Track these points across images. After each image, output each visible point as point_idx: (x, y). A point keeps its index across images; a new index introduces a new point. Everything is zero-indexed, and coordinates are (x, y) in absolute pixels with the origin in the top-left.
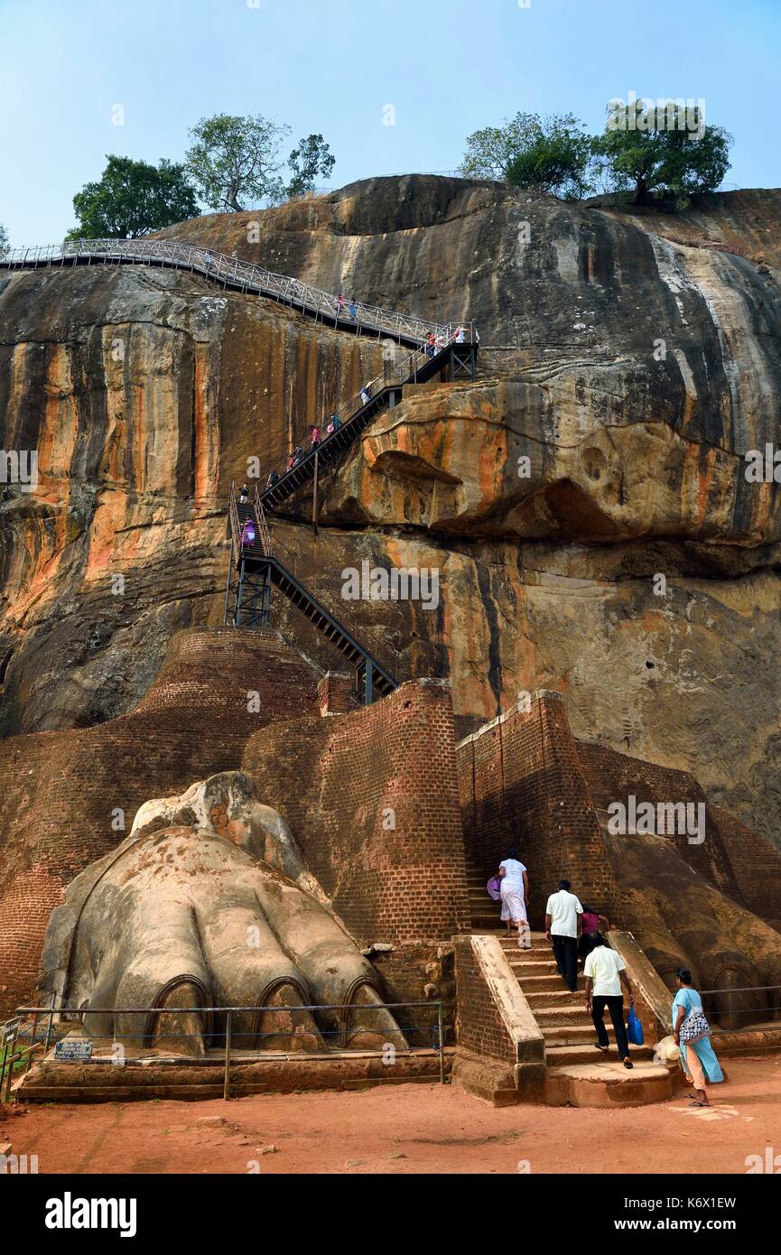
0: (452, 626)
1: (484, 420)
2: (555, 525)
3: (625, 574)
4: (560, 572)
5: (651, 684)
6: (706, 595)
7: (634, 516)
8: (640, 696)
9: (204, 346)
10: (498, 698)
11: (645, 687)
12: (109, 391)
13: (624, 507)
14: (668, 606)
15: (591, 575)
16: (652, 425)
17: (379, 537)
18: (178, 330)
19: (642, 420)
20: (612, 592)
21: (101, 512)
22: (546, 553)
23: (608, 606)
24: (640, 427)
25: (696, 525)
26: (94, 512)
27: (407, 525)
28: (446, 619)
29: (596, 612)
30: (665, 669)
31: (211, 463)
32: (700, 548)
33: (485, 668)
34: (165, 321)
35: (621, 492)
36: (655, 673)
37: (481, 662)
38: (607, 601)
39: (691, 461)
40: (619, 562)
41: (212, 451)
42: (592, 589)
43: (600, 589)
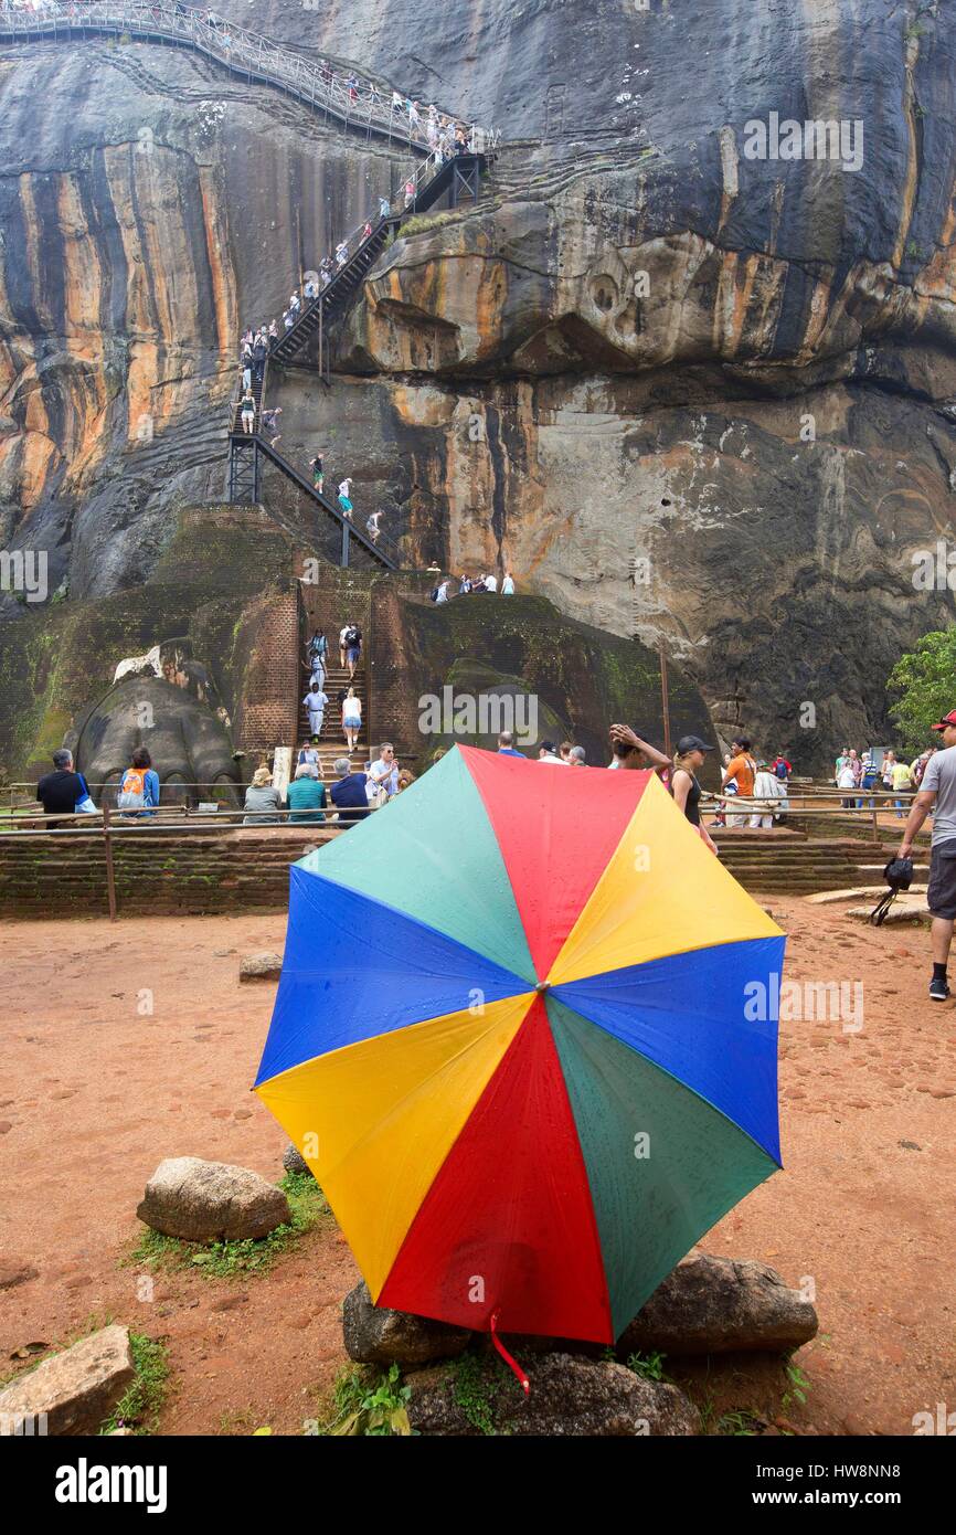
0: (455, 476)
1: (480, 256)
2: (577, 357)
3: (653, 404)
4: (577, 408)
5: (665, 522)
6: (747, 422)
7: (653, 346)
8: (650, 534)
9: (207, 170)
10: (500, 543)
11: (657, 525)
12: (122, 229)
13: (642, 336)
14: (700, 437)
15: (613, 409)
16: (676, 237)
17: (390, 384)
18: (179, 151)
19: (660, 234)
20: (636, 425)
21: (134, 366)
22: (565, 389)
23: (629, 442)
24: (659, 243)
25: (731, 347)
26: (128, 366)
27: (416, 372)
28: (449, 469)
29: (613, 449)
30: (682, 505)
31: (230, 309)
32: (738, 370)
33: (489, 515)
34: (164, 139)
35: (637, 320)
36: (671, 511)
37: (485, 509)
38: (627, 437)
39: (726, 273)
40: (646, 392)
41: (230, 295)
42: (612, 425)
43: (622, 424)
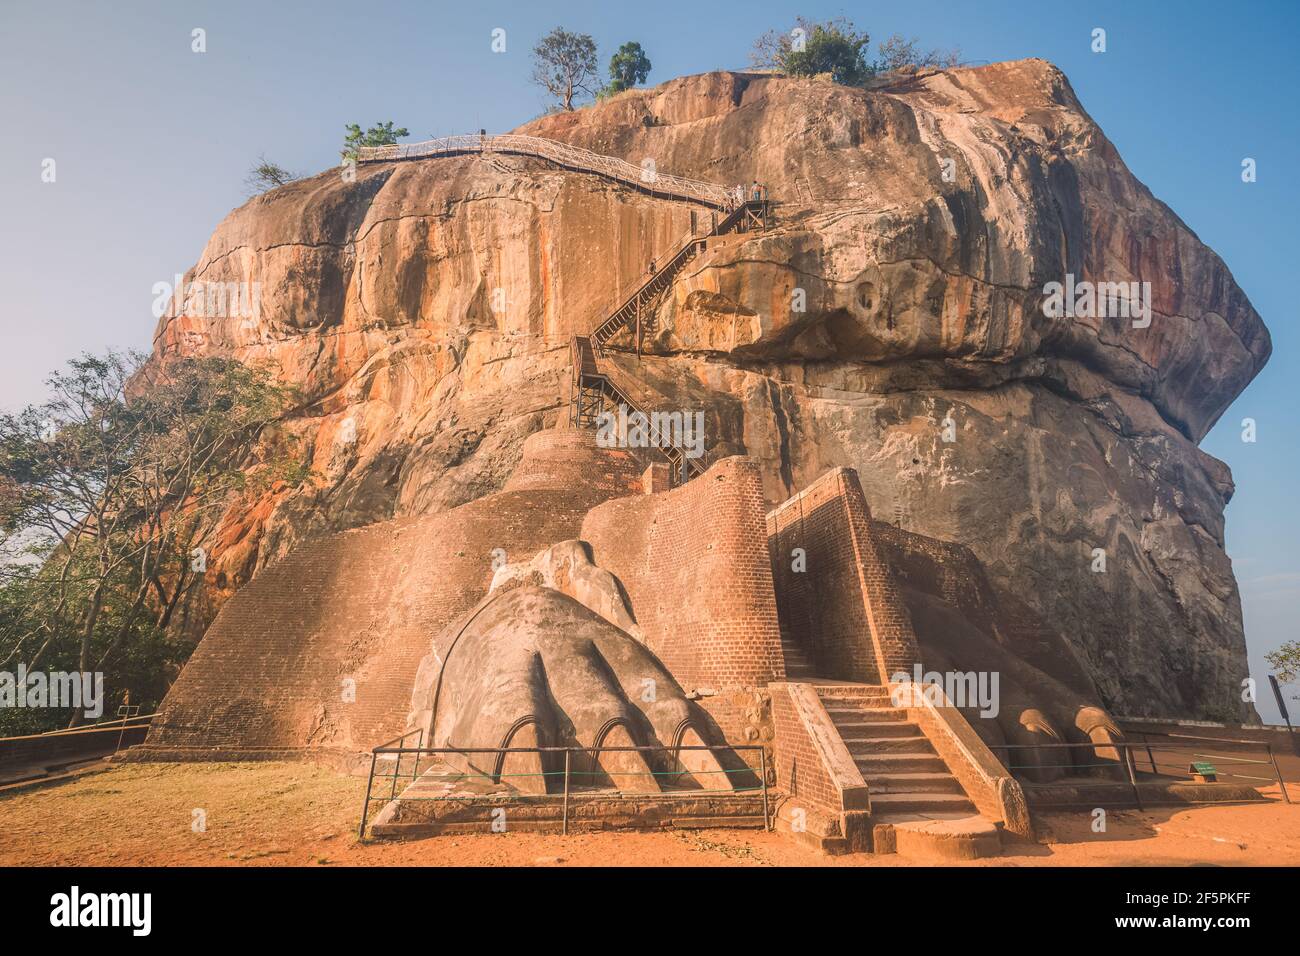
0: (750, 431)
1: (775, 263)
2: (834, 349)
3: (892, 388)
4: (837, 386)
5: (918, 477)
6: (964, 404)
7: (902, 339)
8: (908, 487)
9: (547, 214)
10: (788, 489)
11: (913, 479)
12: (474, 253)
13: (893, 330)
14: (930, 413)
15: (864, 388)
16: (918, 261)
17: (690, 361)
18: (527, 203)
19: (908, 258)
20: (882, 402)
21: (472, 348)
22: (826, 371)
23: (880, 414)
24: (907, 264)
25: (955, 345)
26: (466, 349)
27: (712, 352)
28: (745, 425)
29: (868, 418)
30: (929, 465)
31: (556, 308)
32: (959, 364)
33: (778, 464)
34: (516, 196)
35: (890, 319)
36: (921, 469)
37: (774, 459)
38: (878, 410)
39: (950, 291)
40: (887, 377)
41: (556, 297)
42: (864, 400)
43: (872, 400)
